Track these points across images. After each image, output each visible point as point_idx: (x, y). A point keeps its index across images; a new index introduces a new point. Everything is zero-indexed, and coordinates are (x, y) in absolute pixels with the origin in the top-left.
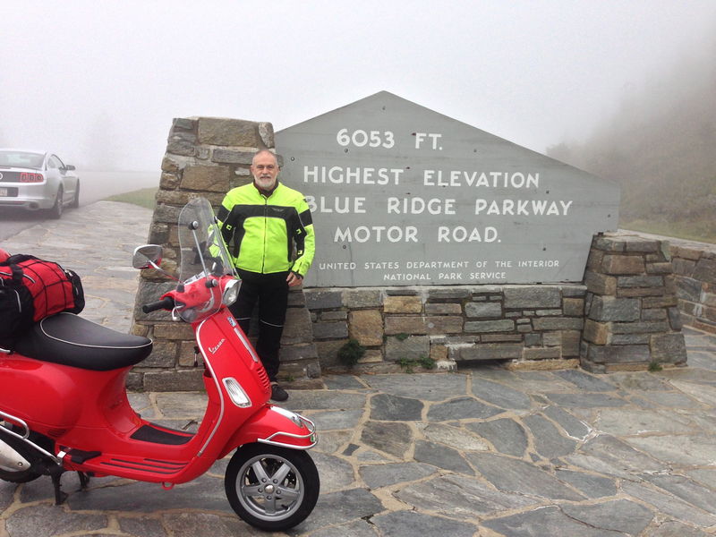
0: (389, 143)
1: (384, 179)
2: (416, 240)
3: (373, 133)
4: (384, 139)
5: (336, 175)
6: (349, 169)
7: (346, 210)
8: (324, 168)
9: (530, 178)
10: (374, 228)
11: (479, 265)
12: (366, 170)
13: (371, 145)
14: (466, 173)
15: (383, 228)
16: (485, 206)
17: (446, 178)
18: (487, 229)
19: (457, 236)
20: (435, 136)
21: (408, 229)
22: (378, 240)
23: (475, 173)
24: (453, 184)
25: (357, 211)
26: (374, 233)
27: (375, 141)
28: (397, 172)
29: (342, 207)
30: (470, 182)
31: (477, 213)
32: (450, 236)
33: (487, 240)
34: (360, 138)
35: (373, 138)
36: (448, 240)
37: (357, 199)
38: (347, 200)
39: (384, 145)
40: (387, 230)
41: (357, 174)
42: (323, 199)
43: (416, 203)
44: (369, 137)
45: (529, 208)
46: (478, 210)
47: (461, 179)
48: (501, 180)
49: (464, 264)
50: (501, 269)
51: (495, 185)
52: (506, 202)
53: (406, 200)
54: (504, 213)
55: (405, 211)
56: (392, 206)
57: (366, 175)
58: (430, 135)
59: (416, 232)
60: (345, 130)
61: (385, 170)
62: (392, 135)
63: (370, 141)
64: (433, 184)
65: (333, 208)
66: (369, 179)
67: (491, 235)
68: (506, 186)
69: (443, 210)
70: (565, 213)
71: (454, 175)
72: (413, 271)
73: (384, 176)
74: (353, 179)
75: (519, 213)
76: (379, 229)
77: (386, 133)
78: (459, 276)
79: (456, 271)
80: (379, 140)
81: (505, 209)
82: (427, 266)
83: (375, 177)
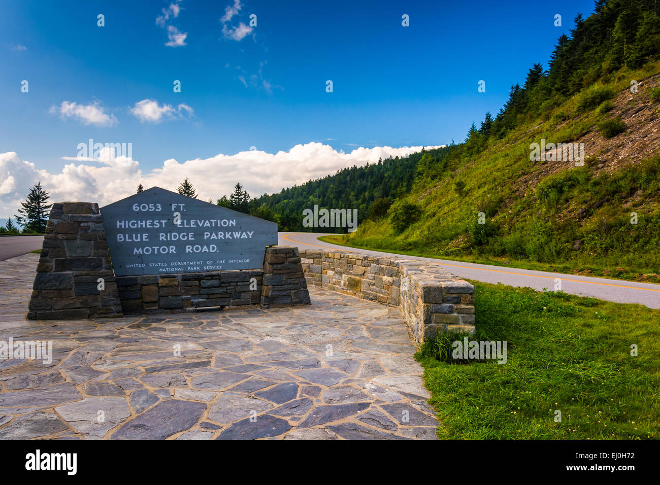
0: (159, 209)
1: (157, 225)
2: (175, 252)
3: (150, 205)
4: (156, 207)
5: (133, 224)
6: (139, 221)
7: (139, 240)
8: (127, 222)
9: (231, 222)
10: (153, 248)
11: (208, 263)
12: (148, 221)
13: (150, 210)
14: (198, 221)
15: (158, 247)
16: (209, 235)
17: (189, 223)
18: (211, 246)
19: (196, 250)
20: (182, 205)
21: (170, 247)
22: (156, 253)
23: (203, 221)
24: (192, 226)
25: (144, 240)
26: (153, 250)
27: (152, 209)
28: (163, 222)
29: (137, 238)
30: (201, 225)
31: (205, 238)
32: (192, 250)
33: (211, 251)
34: (144, 207)
35: (151, 207)
36: (192, 252)
37: (144, 235)
38: (139, 235)
39: (157, 210)
40: (160, 248)
41: (144, 224)
42: (127, 235)
43: (174, 235)
44: (149, 207)
45: (232, 235)
46: (206, 237)
47: (196, 223)
48: (216, 223)
49: (200, 263)
50: (220, 264)
51: (214, 226)
52: (219, 233)
53: (169, 234)
54: (219, 238)
55: (169, 239)
56: (162, 237)
57: (148, 224)
58: (179, 205)
59: (175, 248)
60: (137, 204)
61: (157, 221)
62: (160, 205)
63: (149, 208)
64: (182, 226)
65: (132, 239)
66: (149, 225)
67: (213, 248)
68: (219, 226)
69: (188, 238)
70: (250, 237)
71: (192, 222)
72: (174, 267)
73: (157, 224)
74: (142, 226)
75: (227, 238)
76: (156, 248)
77: (157, 205)
78: (198, 268)
79: (196, 266)
80: (154, 208)
81: (220, 237)
82: (182, 264)
83: (153, 224)
